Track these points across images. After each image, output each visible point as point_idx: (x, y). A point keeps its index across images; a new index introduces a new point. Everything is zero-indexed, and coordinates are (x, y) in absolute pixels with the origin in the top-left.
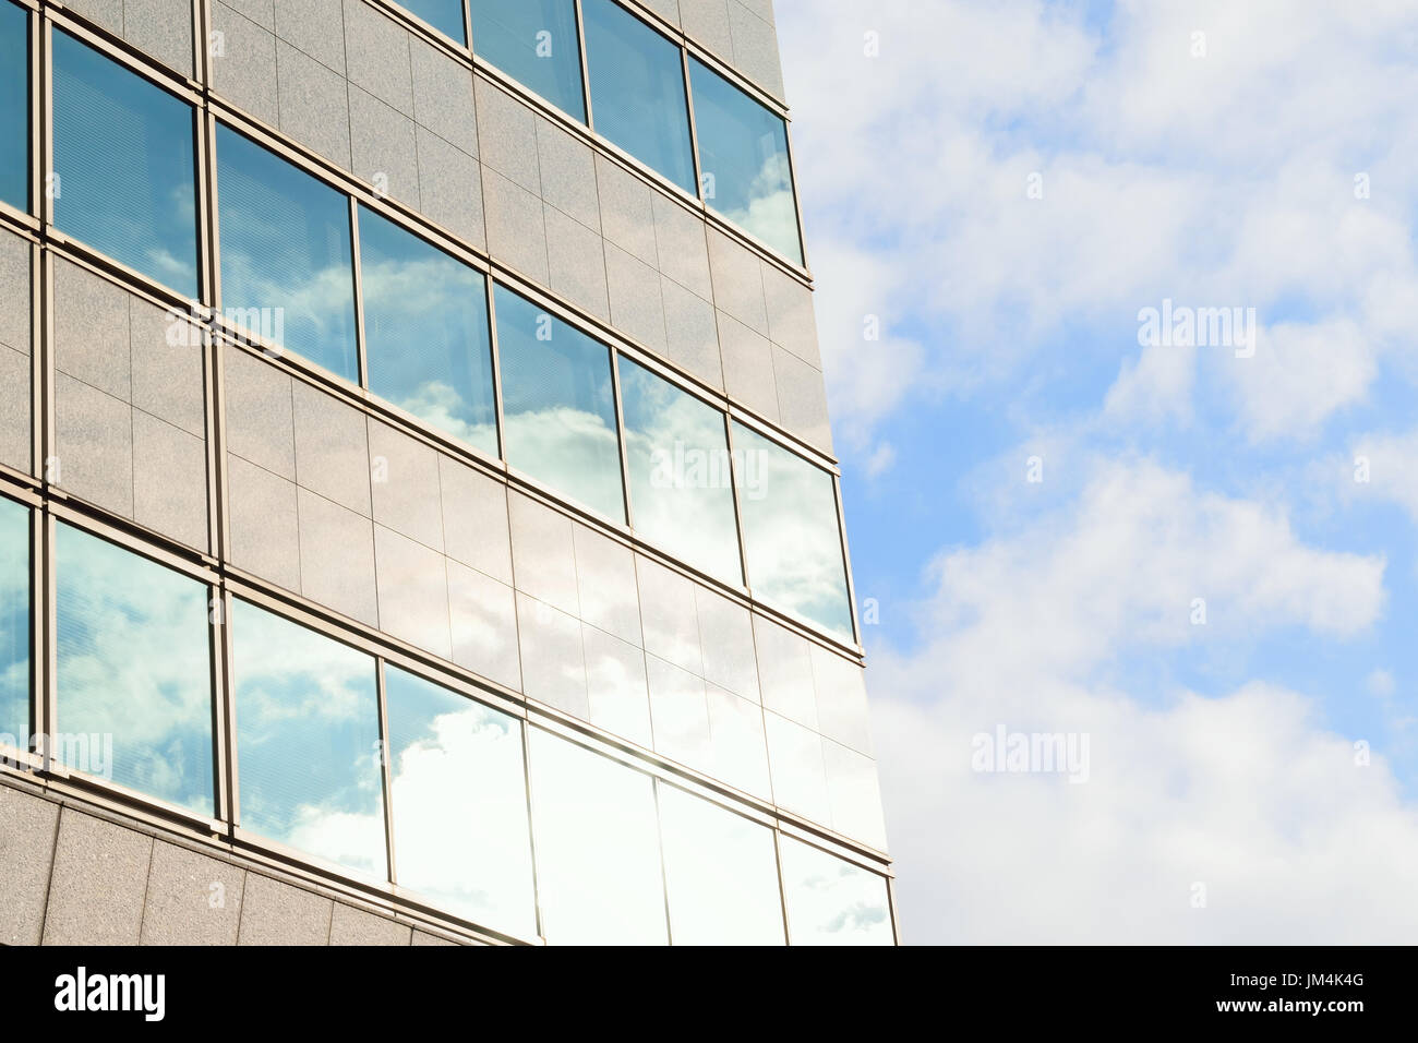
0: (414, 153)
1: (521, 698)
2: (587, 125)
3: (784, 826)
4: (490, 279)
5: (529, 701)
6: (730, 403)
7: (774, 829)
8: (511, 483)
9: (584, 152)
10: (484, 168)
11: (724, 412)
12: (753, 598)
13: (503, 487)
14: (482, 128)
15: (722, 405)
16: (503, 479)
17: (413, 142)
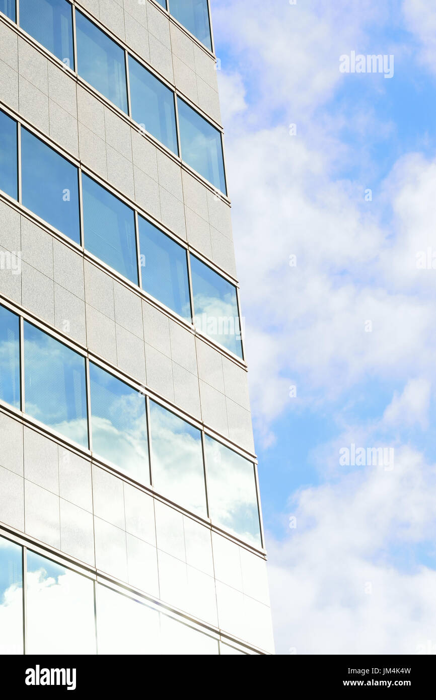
0: (53, 297)
1: (95, 570)
2: (139, 286)
3: (223, 639)
4: (87, 360)
5: (98, 572)
6: (204, 426)
7: (218, 640)
8: (94, 462)
9: (137, 299)
10: (87, 305)
11: (201, 430)
12: (212, 524)
13: (90, 463)
14: (87, 285)
15: (200, 427)
16: (90, 460)
17: (53, 291)
